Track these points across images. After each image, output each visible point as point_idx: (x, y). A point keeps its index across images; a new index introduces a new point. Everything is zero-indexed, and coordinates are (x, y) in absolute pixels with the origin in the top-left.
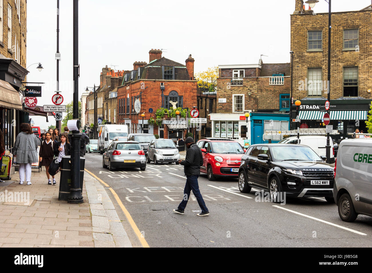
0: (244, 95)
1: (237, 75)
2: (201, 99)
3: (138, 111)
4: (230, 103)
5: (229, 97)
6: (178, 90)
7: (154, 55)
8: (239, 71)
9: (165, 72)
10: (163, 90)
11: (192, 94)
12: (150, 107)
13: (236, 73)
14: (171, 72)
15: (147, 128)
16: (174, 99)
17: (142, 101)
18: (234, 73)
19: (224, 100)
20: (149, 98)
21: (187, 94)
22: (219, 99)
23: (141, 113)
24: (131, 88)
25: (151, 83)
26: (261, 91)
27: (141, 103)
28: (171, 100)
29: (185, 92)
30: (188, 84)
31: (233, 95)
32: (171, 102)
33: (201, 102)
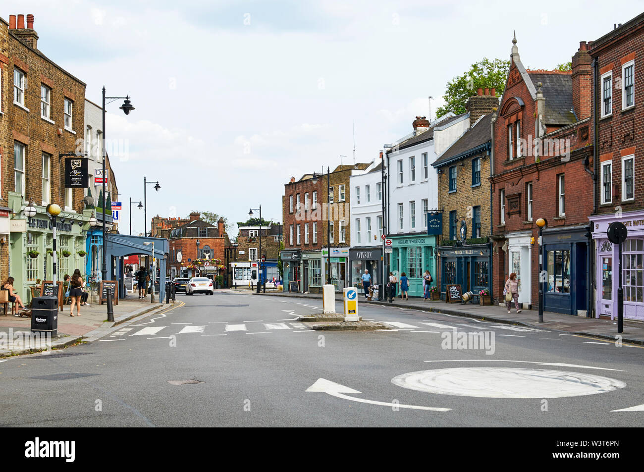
0: (257, 249)
1: (252, 234)
2: (231, 250)
3: (179, 261)
4: (247, 254)
5: (246, 250)
6: (210, 245)
7: (193, 217)
8: (254, 231)
9: (200, 232)
10: (198, 245)
11: (221, 247)
12: (189, 258)
13: (252, 233)
14: (205, 232)
15: (187, 272)
16: (207, 252)
17: (183, 253)
18: (250, 233)
19: (243, 252)
20: (188, 251)
21: (217, 248)
22: (240, 252)
23: (182, 262)
24: (175, 242)
25: (190, 240)
26: (269, 246)
27: (182, 254)
28: (204, 252)
29: (216, 246)
30: (218, 240)
31: (249, 249)
32: (205, 254)
33: (231, 253)
